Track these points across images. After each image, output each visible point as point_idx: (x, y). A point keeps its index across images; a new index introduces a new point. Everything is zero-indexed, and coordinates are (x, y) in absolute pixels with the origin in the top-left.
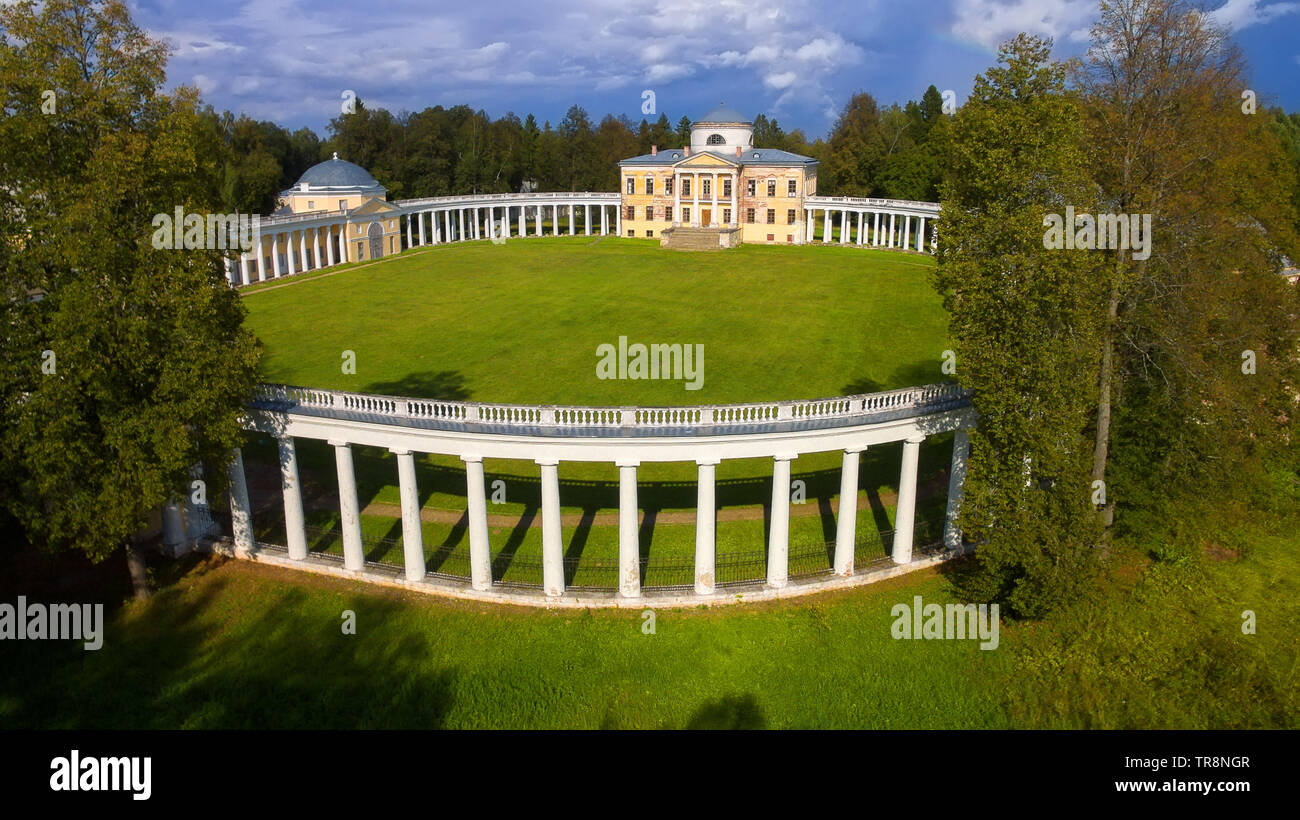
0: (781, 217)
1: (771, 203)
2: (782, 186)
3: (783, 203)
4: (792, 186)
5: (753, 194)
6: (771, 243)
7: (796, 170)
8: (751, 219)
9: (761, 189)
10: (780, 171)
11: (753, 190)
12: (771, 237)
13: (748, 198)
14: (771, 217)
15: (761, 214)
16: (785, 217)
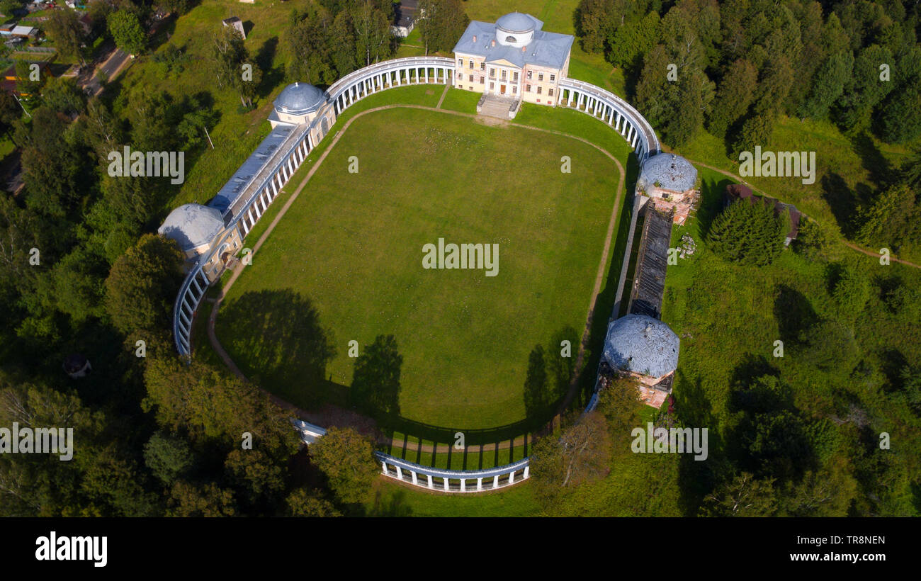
0: (545, 91)
1: (540, 84)
2: (547, 77)
3: (546, 85)
4: (553, 78)
5: (531, 78)
6: (538, 103)
7: (556, 70)
8: (528, 88)
9: (535, 76)
10: (547, 69)
11: (530, 76)
12: (538, 100)
13: (527, 79)
14: (540, 90)
15: (534, 89)
16: (547, 92)
